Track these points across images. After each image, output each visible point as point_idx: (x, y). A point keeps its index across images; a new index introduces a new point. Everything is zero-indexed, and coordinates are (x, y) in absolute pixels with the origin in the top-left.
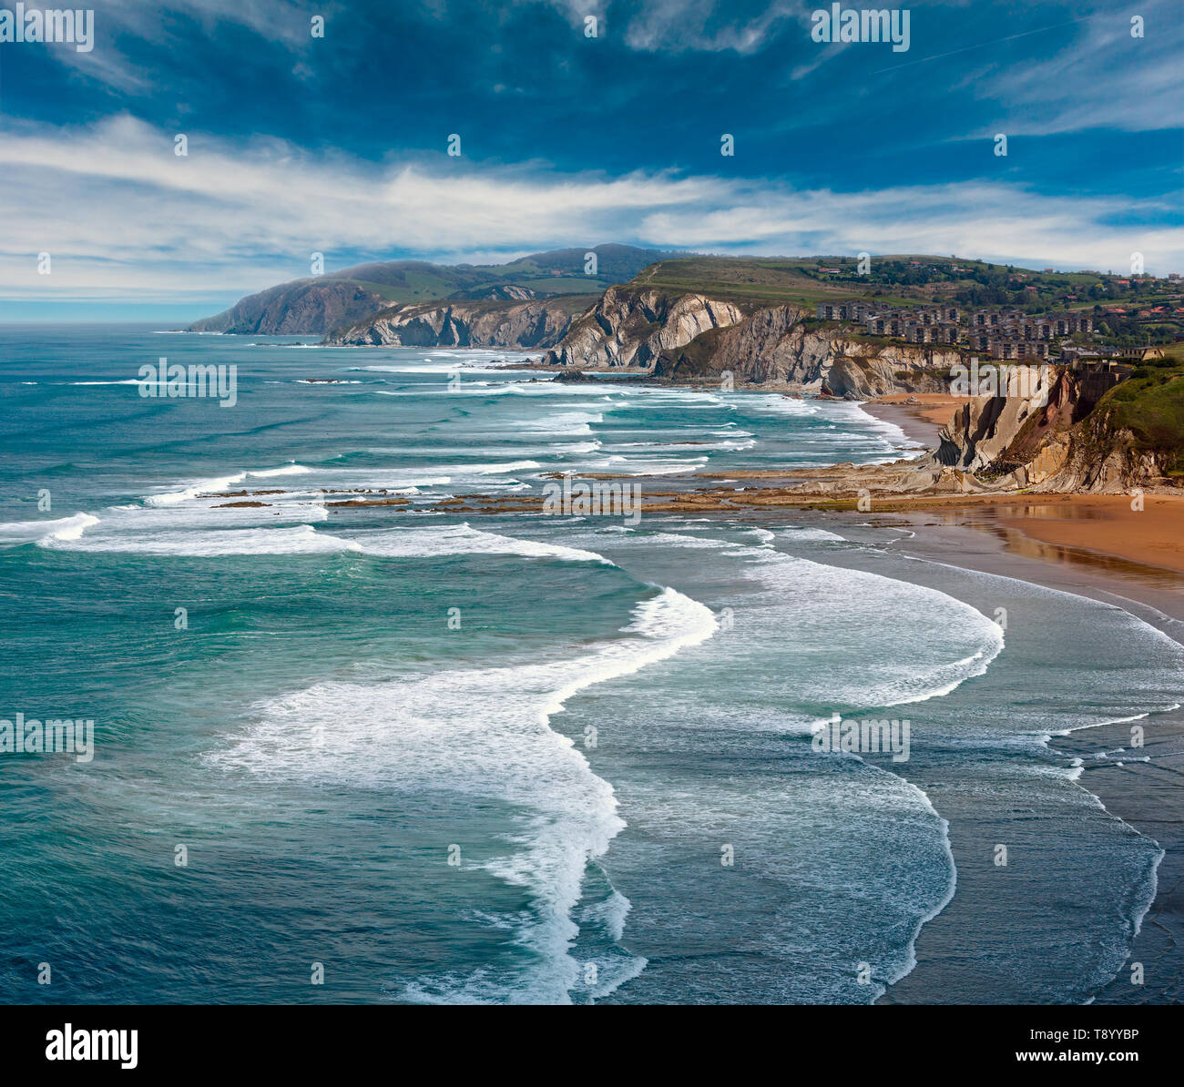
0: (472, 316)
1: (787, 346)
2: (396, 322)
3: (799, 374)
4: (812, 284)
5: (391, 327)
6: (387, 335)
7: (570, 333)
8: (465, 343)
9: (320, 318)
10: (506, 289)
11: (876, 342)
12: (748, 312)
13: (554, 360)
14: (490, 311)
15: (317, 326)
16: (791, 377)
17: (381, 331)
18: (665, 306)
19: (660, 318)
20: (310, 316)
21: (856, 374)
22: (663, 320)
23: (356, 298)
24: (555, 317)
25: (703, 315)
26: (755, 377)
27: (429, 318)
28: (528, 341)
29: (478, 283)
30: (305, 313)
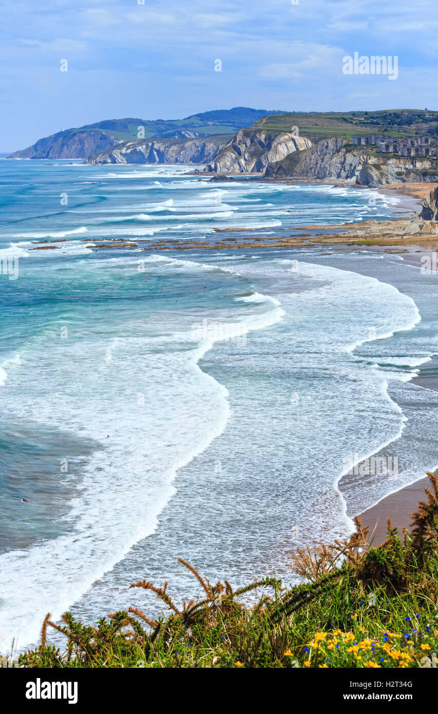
0: (165, 147)
1: (337, 159)
2: (124, 151)
3: (343, 174)
4: (349, 126)
5: (121, 154)
6: (119, 158)
7: (218, 155)
8: (161, 161)
9: (82, 150)
10: (183, 133)
11: (385, 156)
12: (315, 142)
13: (210, 170)
14: (175, 144)
15: (80, 154)
16: (339, 176)
17: (115, 156)
18: (270, 140)
19: (268, 146)
20: (76, 149)
21: (374, 173)
22: (269, 147)
23: (101, 139)
24: (210, 147)
25: (291, 144)
26: (321, 176)
27: (142, 148)
28: (195, 160)
29: (167, 130)
30: (74, 147)
